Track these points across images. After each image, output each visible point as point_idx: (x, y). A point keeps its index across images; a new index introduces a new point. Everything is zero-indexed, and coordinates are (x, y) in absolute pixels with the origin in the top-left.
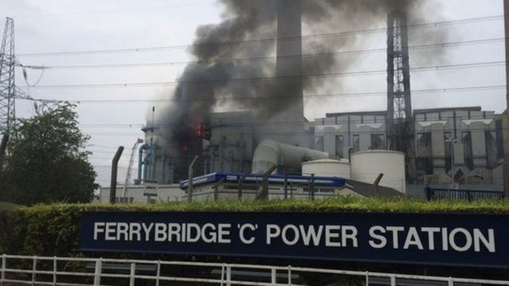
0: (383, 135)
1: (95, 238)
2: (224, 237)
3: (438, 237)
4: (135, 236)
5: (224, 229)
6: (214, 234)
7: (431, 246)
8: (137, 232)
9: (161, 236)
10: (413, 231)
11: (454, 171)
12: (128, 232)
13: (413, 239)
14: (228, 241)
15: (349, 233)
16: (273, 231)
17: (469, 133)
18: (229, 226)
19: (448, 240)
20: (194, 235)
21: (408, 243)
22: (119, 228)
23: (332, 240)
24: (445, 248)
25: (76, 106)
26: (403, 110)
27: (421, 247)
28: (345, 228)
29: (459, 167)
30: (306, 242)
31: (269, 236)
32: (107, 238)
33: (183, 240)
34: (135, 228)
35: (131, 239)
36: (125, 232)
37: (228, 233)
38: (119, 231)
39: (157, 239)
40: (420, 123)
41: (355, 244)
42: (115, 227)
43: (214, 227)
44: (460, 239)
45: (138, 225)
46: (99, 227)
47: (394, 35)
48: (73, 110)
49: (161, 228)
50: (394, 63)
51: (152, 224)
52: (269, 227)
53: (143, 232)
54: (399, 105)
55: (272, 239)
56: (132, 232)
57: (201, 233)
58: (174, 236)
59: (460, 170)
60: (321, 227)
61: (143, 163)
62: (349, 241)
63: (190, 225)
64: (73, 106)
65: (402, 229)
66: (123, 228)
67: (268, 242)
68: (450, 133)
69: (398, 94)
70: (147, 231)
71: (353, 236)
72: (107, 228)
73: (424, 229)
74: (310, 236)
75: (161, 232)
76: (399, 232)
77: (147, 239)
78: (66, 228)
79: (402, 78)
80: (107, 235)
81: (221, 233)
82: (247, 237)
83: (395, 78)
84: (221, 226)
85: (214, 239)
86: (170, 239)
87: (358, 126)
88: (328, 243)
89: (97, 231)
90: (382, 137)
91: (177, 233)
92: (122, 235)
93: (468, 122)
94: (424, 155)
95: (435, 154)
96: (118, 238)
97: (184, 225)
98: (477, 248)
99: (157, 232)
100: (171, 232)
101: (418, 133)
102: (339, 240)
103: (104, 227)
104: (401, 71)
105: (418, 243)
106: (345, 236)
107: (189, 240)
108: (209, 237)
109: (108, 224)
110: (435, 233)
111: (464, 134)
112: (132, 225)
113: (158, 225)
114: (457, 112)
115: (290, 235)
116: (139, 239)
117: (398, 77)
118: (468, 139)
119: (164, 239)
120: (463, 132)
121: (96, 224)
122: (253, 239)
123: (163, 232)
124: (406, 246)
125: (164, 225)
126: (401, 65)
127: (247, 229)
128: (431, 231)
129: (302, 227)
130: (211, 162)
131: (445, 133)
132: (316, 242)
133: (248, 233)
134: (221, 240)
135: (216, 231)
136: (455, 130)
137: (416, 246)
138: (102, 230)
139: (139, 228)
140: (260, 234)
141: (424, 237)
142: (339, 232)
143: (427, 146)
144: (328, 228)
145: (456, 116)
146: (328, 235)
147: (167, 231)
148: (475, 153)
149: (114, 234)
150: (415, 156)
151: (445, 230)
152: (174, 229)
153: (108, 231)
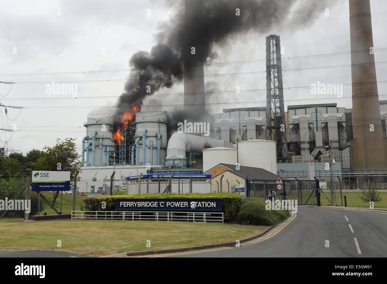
0: (265, 125)
1: (121, 206)
2: (156, 205)
3: (205, 204)
4: (132, 205)
5: (156, 203)
6: (154, 205)
7: (203, 206)
8: (133, 204)
9: (139, 205)
10: (200, 203)
11: (315, 152)
12: (130, 204)
13: (200, 205)
14: (157, 206)
15: (186, 204)
16: (168, 203)
17: (327, 123)
18: (157, 202)
19: (207, 205)
20: (148, 205)
21: (199, 205)
22: (127, 203)
23: (182, 205)
24: (206, 206)
25: (75, 140)
26: (278, 108)
27: (201, 207)
28: (185, 202)
29: (320, 149)
30: (176, 206)
31: (167, 205)
32: (124, 206)
33: (145, 206)
34: (132, 203)
35: (131, 206)
36: (129, 204)
37: (157, 204)
38: (128, 204)
39: (138, 206)
40: (292, 117)
41: (187, 206)
42: (126, 203)
43: (153, 203)
44: (209, 204)
45: (133, 202)
46: (122, 203)
47: (271, 52)
48: (74, 142)
49: (139, 203)
50: (272, 73)
51: (137, 202)
52: (167, 202)
53: (134, 204)
54: (275, 104)
55: (168, 206)
56: (131, 204)
57: (150, 204)
58: (143, 205)
59: (320, 151)
60: (180, 202)
61: (85, 151)
62: (186, 206)
63: (147, 202)
64: (74, 140)
65: (197, 202)
66: (128, 203)
67: (167, 206)
68: (313, 123)
69: (275, 96)
70: (136, 204)
71: (187, 204)
72: (124, 203)
73: (202, 202)
74: (177, 204)
75: (139, 204)
76: (197, 203)
77: (136, 206)
78: (111, 203)
79: (277, 84)
80: (124, 205)
81: (155, 204)
82: (162, 205)
83: (272, 85)
84: (155, 202)
85: (153, 206)
86: (142, 206)
87: (246, 119)
88: (181, 206)
89: (121, 204)
90: (264, 127)
91: (144, 204)
92: (128, 205)
93: (326, 116)
94: (294, 140)
95: (302, 140)
96: (127, 206)
97: (145, 202)
98: (212, 206)
99: (138, 204)
100: (142, 204)
101: (290, 124)
102: (184, 205)
103: (123, 203)
104: (276, 79)
105: (201, 205)
106: (185, 204)
107: (147, 206)
108: (152, 205)
109: (124, 202)
110: (204, 203)
111: (323, 125)
112: (131, 202)
113: (138, 202)
114: (318, 108)
115: (172, 204)
116: (133, 206)
117: (274, 84)
118: (326, 127)
119: (140, 206)
120: (322, 123)
121: (121, 202)
122: (163, 206)
123: (140, 204)
124: (198, 206)
125: (140, 202)
126: (276, 75)
127: (162, 203)
128: (203, 203)
129: (175, 202)
130: (137, 149)
131: (309, 124)
132: (179, 206)
133: (162, 204)
134: (155, 206)
135: (154, 204)
136: (317, 121)
137: (200, 206)
138: (123, 204)
139: (133, 203)
140: (165, 204)
141: (202, 204)
142: (184, 203)
143: (296, 133)
144: (181, 202)
145: (317, 111)
146: (181, 204)
147: (141, 204)
148: (331, 138)
149: (126, 205)
150: (286, 141)
151: (206, 202)
152: (143, 203)
153: (124, 204)
